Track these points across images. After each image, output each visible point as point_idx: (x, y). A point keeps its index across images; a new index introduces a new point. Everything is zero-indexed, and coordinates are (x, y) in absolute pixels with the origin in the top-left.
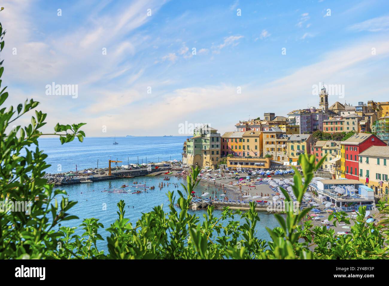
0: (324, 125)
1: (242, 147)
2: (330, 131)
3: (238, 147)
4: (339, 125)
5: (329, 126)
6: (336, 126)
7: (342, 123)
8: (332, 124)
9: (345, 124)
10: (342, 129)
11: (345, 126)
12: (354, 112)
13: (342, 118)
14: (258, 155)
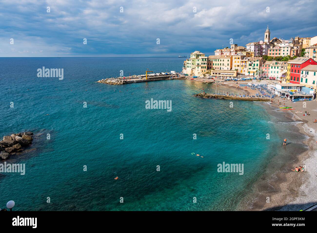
0: (269, 51)
1: (219, 64)
2: (272, 55)
3: (217, 64)
4: (278, 52)
5: (272, 52)
6: (276, 52)
7: (280, 50)
8: (273, 51)
9: (282, 50)
10: (279, 54)
11: (282, 52)
12: (288, 44)
13: (280, 47)
14: (229, 69)
